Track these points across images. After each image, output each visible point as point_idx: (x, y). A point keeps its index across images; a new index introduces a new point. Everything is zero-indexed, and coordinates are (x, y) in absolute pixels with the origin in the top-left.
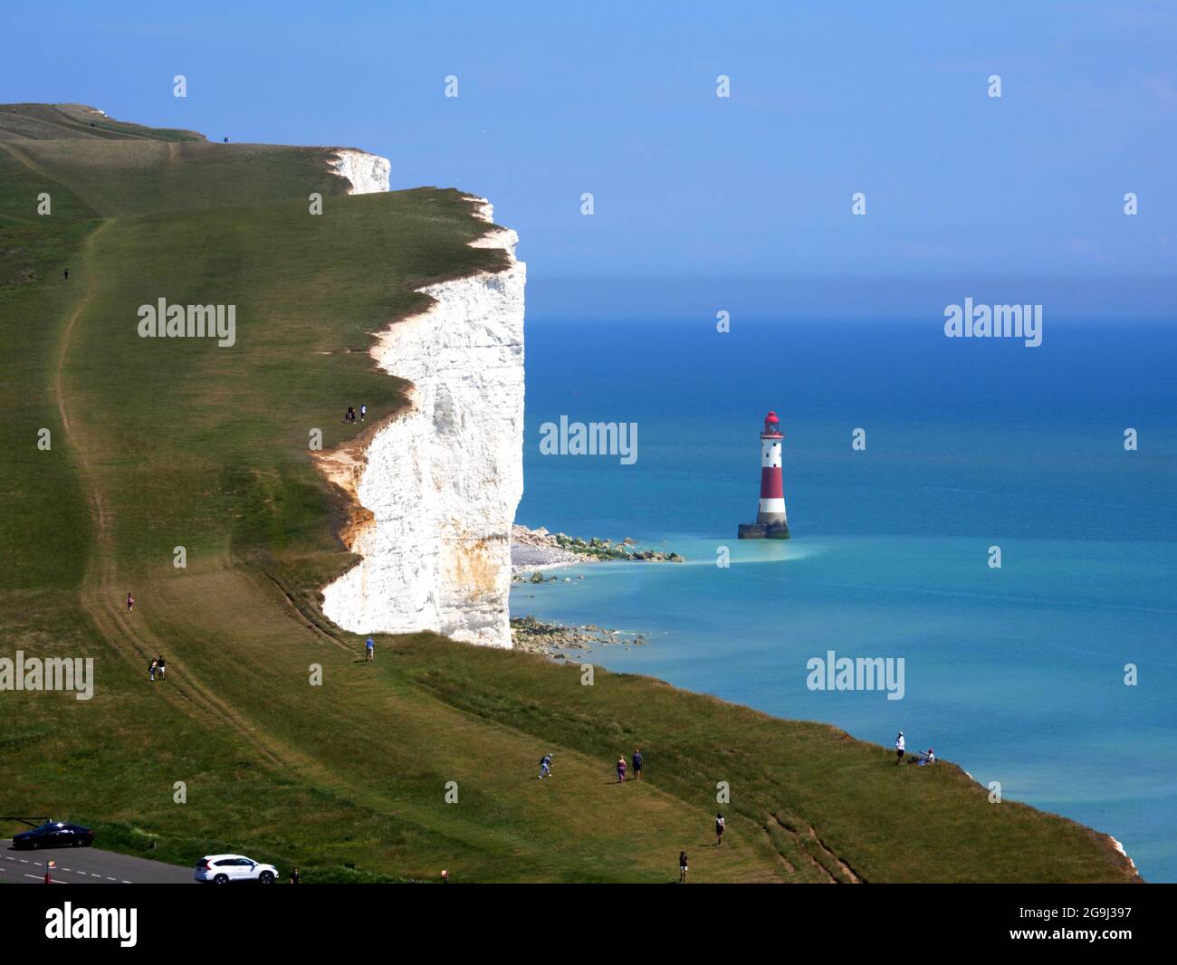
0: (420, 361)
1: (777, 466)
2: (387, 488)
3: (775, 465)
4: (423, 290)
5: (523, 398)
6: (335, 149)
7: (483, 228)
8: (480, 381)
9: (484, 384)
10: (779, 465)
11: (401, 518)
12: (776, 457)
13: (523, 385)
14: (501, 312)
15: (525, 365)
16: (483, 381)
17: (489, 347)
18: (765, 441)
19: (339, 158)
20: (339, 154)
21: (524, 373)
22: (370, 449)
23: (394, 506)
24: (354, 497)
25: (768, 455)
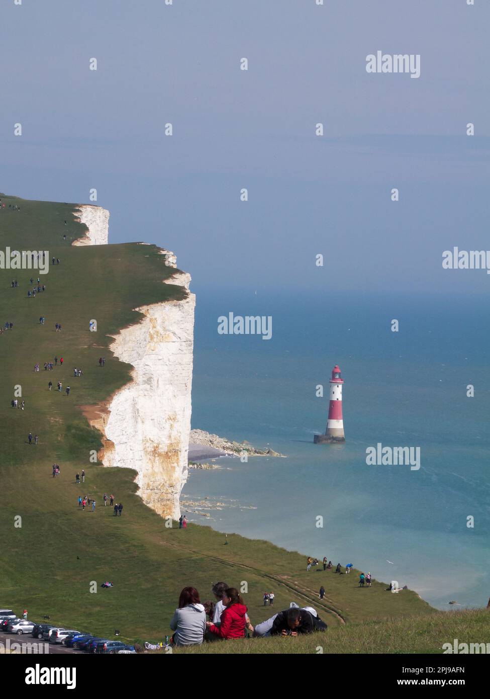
0: (135, 351)
1: (339, 400)
2: (119, 426)
3: (338, 399)
4: (137, 309)
5: (192, 371)
6: (77, 205)
7: (171, 272)
8: (168, 361)
9: (170, 363)
10: (340, 399)
11: (126, 443)
12: (338, 394)
13: (192, 364)
14: (181, 322)
15: (193, 353)
16: (169, 361)
17: (174, 342)
18: (332, 384)
19: (81, 211)
20: (80, 209)
21: (193, 357)
22: (111, 405)
23: (121, 437)
24: (103, 434)
25: (334, 392)
